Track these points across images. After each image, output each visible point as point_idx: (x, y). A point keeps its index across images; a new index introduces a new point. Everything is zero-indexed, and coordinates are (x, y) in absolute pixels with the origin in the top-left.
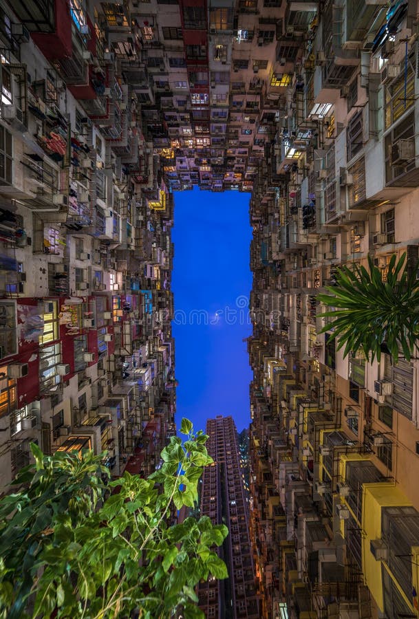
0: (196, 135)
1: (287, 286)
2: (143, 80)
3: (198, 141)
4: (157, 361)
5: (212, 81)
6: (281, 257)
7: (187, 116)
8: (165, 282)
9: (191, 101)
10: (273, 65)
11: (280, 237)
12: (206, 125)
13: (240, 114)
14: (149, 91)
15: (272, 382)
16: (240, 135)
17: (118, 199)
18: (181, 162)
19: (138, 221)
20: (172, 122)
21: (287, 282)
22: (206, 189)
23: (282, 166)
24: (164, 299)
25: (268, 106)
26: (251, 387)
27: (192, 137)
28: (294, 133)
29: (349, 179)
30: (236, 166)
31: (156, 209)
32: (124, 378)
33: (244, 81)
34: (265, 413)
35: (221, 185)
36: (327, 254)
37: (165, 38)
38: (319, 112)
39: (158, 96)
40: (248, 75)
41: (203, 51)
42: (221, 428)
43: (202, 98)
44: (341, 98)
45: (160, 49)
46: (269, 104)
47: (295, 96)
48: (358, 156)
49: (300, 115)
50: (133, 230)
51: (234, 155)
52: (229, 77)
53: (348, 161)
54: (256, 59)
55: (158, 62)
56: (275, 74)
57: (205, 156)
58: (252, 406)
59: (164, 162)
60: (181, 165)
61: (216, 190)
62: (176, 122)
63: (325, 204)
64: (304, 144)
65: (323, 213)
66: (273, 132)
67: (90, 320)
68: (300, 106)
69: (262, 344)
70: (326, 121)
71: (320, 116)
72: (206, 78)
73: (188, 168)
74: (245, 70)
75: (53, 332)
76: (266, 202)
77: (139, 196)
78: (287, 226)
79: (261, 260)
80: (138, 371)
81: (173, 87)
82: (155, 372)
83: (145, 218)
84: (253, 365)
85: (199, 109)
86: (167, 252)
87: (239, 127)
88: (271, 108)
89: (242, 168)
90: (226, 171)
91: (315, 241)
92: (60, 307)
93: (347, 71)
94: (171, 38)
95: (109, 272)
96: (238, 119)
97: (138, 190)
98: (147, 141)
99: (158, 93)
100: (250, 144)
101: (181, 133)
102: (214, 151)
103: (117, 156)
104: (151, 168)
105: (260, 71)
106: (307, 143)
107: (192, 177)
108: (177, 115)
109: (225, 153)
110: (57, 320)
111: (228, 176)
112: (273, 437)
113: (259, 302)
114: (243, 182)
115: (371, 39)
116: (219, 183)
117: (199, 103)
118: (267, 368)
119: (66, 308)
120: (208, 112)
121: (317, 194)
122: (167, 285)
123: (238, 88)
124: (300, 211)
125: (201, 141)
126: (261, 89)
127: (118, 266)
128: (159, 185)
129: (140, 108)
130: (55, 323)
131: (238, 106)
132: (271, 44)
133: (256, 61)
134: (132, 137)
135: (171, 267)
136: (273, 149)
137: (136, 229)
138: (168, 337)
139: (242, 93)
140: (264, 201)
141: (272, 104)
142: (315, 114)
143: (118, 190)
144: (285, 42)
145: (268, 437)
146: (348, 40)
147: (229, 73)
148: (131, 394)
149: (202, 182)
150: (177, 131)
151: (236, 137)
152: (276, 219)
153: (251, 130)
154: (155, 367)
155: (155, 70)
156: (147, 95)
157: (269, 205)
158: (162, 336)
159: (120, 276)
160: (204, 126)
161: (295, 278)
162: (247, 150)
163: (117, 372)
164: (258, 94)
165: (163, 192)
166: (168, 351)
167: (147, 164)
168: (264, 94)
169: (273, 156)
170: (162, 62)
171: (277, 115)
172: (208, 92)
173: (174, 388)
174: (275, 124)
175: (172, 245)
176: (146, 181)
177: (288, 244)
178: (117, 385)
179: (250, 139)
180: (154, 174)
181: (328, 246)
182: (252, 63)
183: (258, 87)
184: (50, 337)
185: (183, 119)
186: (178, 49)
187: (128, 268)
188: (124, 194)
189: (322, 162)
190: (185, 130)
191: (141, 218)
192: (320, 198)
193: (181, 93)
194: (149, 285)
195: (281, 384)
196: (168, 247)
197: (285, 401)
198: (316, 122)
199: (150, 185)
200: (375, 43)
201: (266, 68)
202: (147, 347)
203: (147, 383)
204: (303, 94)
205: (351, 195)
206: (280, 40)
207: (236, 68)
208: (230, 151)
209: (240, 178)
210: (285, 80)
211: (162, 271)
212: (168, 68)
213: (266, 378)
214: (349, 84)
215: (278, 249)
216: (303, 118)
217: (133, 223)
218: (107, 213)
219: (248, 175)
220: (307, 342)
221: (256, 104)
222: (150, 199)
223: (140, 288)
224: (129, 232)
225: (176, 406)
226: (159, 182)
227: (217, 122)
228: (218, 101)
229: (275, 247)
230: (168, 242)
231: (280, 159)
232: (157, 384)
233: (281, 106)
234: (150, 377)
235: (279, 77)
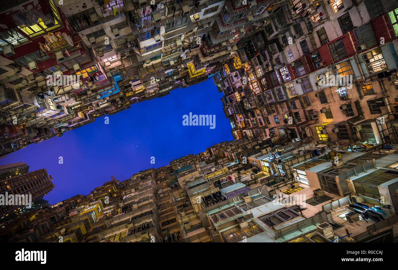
0: (259, 80)
1: (162, 197)
2: (282, 25)
3: (255, 84)
4: (68, 115)
5: (302, 79)
6: (182, 185)
7: (270, 69)
8: (137, 98)
9: (281, 68)
10: (331, 124)
11: (197, 179)
12: (268, 86)
13: (287, 110)
14: (276, 33)
15: (81, 214)
16: (273, 115)
17: (175, 41)
18: (236, 76)
19: (168, 61)
20: (262, 58)
21: (164, 197)
22: (223, 103)
23: (254, 159)
24: (120, 103)
25: (301, 130)
26: (77, 196)
27: (257, 77)
28: (280, 161)
29: (244, 225)
30: (250, 121)
31: (189, 70)
32: (39, 96)
33: (312, 104)
34: (58, 216)
35: (230, 113)
36: (188, 224)
37: (317, 32)
38: (300, 176)
39: (276, 40)
40: (317, 106)
41: (319, 65)
42: (42, 182)
43: (287, 76)
44: (313, 191)
45: (308, 30)
46: (302, 130)
47: (308, 151)
48: (263, 225)
49: (294, 162)
50: (159, 61)
51: (256, 116)
52: (310, 92)
53: (259, 218)
54: (331, 108)
55: (299, 32)
56: (325, 128)
57: (246, 94)
58: (61, 203)
59: (230, 62)
60: (233, 77)
61: (226, 111)
62: (263, 61)
63: (224, 210)
64: (275, 172)
65: (217, 210)
66: (283, 142)
67: (62, 56)
68: (300, 159)
69: (114, 193)
70: (295, 184)
71: (298, 178)
72: (302, 73)
73: (233, 83)
74: (320, 103)
75: (35, 32)
76: (226, 156)
77: (191, 54)
78: (206, 182)
79: (179, 168)
80: (52, 104)
81: (287, 49)
82: (58, 117)
83: (173, 66)
84: (95, 192)
85: (278, 76)
86: (159, 91)
87: (278, 113)
88: (300, 133)
89: (250, 126)
90: (242, 114)
91: (197, 210)
92: (57, 31)
93: (334, 189)
94: (319, 36)
95: (117, 54)
96: (284, 110)
97: (195, 52)
98: (237, 44)
99: (278, 39)
100: (269, 126)
101: (257, 68)
102: (253, 99)
103: (212, 27)
104: (216, 56)
105: (324, 115)
106: (276, 175)
107: (228, 88)
108: (268, 61)
109: (255, 109)
110: (46, 33)
111: (240, 118)
112: (37, 231)
113: (146, 179)
114: (239, 130)
115: (359, 200)
116: (231, 112)
117: (282, 74)
118: (93, 205)
119: (58, 35)
120: (278, 84)
121: (231, 200)
122: (135, 100)
123: (305, 101)
124: (216, 190)
125: (256, 86)
126: (312, 120)
127: (125, 59)
128: (207, 66)
129: (261, 29)
130: (43, 32)
131: (292, 106)
132: (345, 116)
133: (330, 109)
134: (231, 33)
135: (149, 99)
136: (267, 147)
137: (161, 62)
138: (95, 115)
139: (302, 106)
140: (226, 154)
141: (303, 133)
142: (298, 174)
143: (182, 38)
144: (349, 127)
145: (36, 227)
146: (354, 181)
147: (312, 90)
148: (26, 106)
149: (227, 98)
150: (257, 65)
151: (269, 113)
152: (211, 170)
153: (279, 123)
154: (62, 115)
155: (293, 32)
156: (273, 32)
157: (224, 159)
158: (92, 111)
159: (119, 63)
160: (268, 84)
161: (168, 203)
162: (264, 125)
163: (40, 89)
164: (307, 119)
165: (204, 71)
166: (81, 120)
167: (218, 52)
168: (309, 123)
169: (261, 149)
170: (301, 35)
171: (297, 140)
172: (292, 79)
173: (55, 135)
174: (289, 141)
175: (167, 93)
176: (205, 55)
177: (190, 188)
178: (30, 92)
179: (273, 125)
180: (214, 59)
181: (196, 222)
182: (326, 106)
183: (312, 117)
184: (29, 32)
185: (267, 65)
186: (314, 44)
187: (127, 67)
188: (181, 44)
189: (258, 194)
190: (259, 70)
191: (172, 63)
192: (228, 203)
193: (285, 58)
194: (126, 87)
195: (79, 222)
196: (164, 90)
197: (66, 231)
198: (293, 176)
199: (203, 60)
200: (356, 205)
201: (327, 118)
202: (76, 103)
203: (44, 114)
204: (311, 158)
205: (232, 231)
206: (349, 123)
207: (318, 95)
208: (258, 112)
209: (241, 127)
210: (324, 137)
211: (143, 93)
212: (299, 41)
213: (84, 208)
214: (326, 193)
215: (187, 180)
216: (292, 165)
217: (164, 59)
218: (157, 37)
219: (245, 132)
220: (114, 233)
221: (299, 120)
222: (194, 63)
223: (118, 82)
224: (155, 58)
225: (41, 141)
226: (211, 65)
227: (274, 94)
228: (290, 89)
229: (188, 177)
230: (167, 89)
231: (259, 156)
232: (48, 122)
233: (304, 141)
234: (51, 115)
235: (324, 131)
